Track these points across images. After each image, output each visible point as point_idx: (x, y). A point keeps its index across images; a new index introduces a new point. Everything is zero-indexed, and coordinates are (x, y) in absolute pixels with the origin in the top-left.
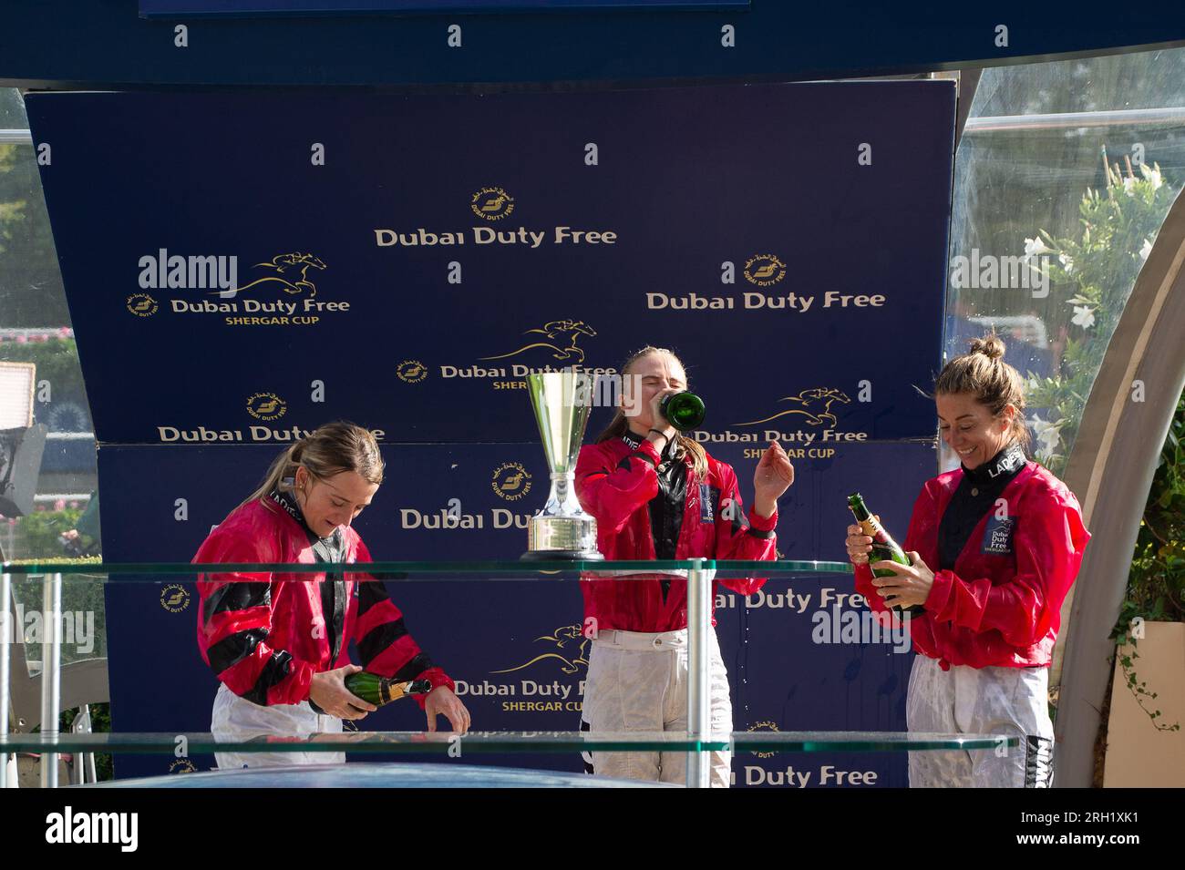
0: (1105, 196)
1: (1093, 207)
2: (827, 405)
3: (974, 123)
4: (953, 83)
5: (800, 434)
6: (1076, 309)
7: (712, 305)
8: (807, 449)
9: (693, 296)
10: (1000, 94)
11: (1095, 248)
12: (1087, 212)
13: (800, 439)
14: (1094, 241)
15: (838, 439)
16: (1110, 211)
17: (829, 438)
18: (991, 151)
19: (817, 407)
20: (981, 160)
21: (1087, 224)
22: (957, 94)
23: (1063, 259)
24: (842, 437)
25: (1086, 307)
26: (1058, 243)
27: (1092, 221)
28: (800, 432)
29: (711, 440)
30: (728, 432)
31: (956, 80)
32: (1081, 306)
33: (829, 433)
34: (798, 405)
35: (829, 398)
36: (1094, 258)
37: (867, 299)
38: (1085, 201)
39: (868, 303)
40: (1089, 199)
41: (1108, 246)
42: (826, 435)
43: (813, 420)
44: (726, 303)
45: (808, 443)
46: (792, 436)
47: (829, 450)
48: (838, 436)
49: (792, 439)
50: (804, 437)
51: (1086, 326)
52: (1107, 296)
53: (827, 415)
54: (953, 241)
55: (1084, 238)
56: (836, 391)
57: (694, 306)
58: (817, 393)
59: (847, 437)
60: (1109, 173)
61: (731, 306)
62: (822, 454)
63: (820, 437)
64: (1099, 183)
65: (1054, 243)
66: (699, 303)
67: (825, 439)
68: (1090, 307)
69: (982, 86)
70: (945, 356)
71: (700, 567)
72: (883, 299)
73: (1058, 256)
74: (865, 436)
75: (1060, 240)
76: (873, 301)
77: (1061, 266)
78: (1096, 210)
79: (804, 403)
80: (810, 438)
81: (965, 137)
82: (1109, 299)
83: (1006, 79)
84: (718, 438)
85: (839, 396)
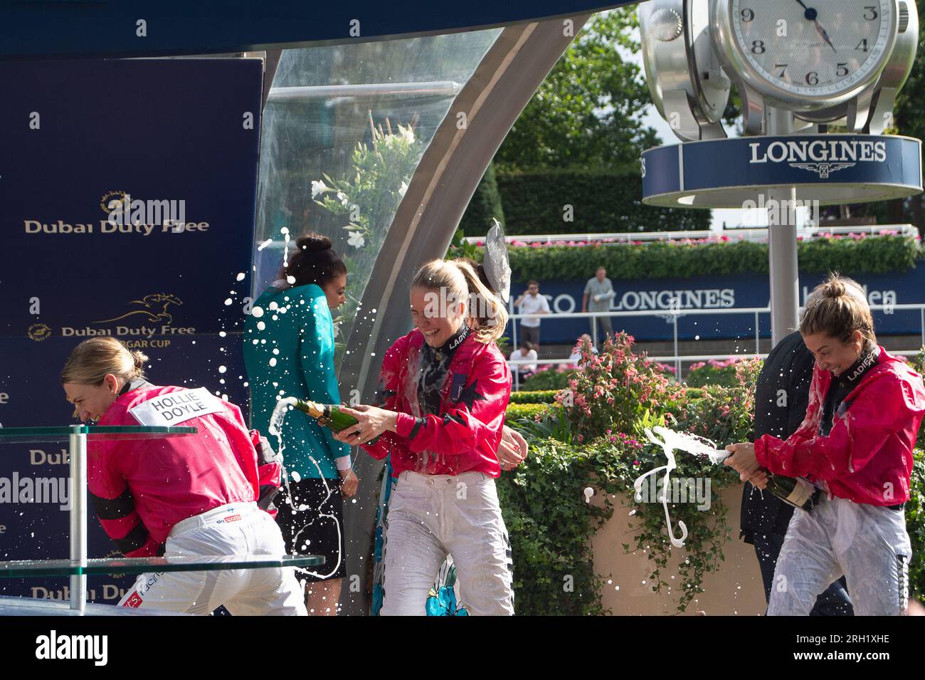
0: (371, 148)
1: (362, 157)
2: (165, 307)
3: (275, 92)
4: (261, 61)
5: (144, 329)
6: (351, 234)
7: (76, 230)
8: (149, 341)
9: (61, 223)
10: (296, 70)
11: (365, 187)
12: (358, 159)
13: (144, 333)
14: (363, 182)
15: (173, 332)
16: (375, 160)
17: (166, 332)
18: (289, 113)
19: (157, 308)
20: (281, 120)
21: (358, 169)
22: (264, 69)
23: (340, 195)
24: (176, 331)
25: (358, 232)
26: (337, 184)
27: (362, 167)
28: (143, 327)
29: (75, 334)
30: (88, 329)
31: (263, 59)
32: (354, 231)
33: (166, 328)
34: (142, 307)
35: (166, 302)
36: (363, 195)
37: (195, 225)
38: (357, 152)
39: (196, 228)
40: (359, 150)
41: (374, 186)
42: (164, 329)
43: (153, 318)
44: (87, 229)
45: (150, 336)
46: (138, 330)
47: (166, 341)
48: (173, 330)
49: (138, 332)
50: (147, 332)
51: (358, 246)
52: (374, 224)
53: (165, 314)
54: (260, 181)
55: (356, 180)
56: (172, 296)
57: (62, 231)
58: (157, 297)
59: (180, 331)
60: (375, 131)
61: (90, 230)
62: (160, 345)
63: (159, 330)
64: (367, 138)
65: (333, 184)
66: (66, 229)
67: (163, 332)
68: (361, 232)
69: (282, 63)
70: (254, 269)
71: (79, 431)
72: (207, 225)
73: (337, 193)
74: (194, 330)
75: (339, 182)
76: (200, 227)
77: (340, 201)
78: (364, 159)
79: (147, 305)
80: (152, 332)
81: (269, 102)
82: (376, 226)
83: (300, 58)
84: (80, 332)
85: (173, 300)
